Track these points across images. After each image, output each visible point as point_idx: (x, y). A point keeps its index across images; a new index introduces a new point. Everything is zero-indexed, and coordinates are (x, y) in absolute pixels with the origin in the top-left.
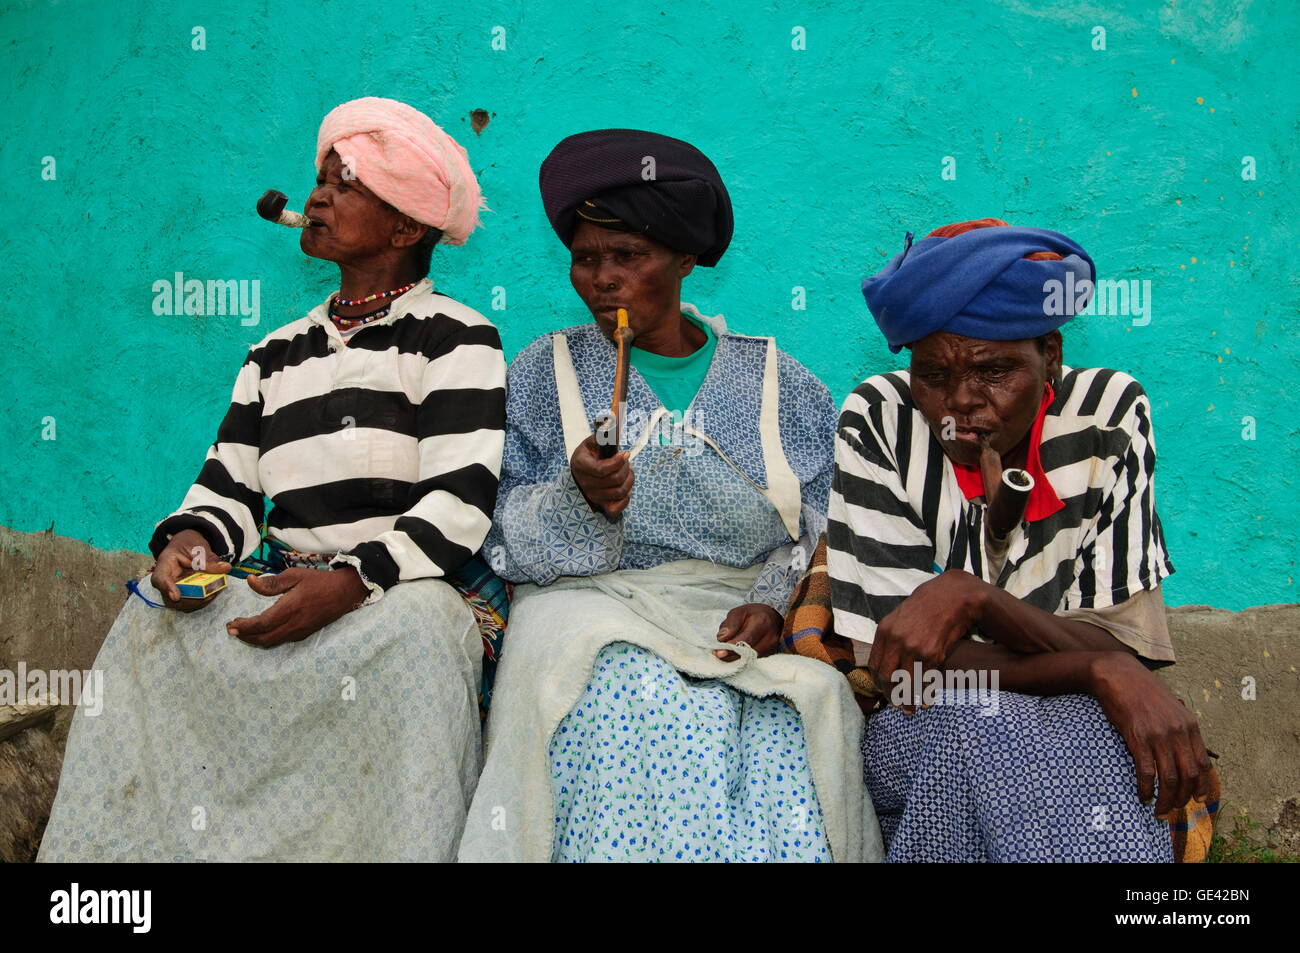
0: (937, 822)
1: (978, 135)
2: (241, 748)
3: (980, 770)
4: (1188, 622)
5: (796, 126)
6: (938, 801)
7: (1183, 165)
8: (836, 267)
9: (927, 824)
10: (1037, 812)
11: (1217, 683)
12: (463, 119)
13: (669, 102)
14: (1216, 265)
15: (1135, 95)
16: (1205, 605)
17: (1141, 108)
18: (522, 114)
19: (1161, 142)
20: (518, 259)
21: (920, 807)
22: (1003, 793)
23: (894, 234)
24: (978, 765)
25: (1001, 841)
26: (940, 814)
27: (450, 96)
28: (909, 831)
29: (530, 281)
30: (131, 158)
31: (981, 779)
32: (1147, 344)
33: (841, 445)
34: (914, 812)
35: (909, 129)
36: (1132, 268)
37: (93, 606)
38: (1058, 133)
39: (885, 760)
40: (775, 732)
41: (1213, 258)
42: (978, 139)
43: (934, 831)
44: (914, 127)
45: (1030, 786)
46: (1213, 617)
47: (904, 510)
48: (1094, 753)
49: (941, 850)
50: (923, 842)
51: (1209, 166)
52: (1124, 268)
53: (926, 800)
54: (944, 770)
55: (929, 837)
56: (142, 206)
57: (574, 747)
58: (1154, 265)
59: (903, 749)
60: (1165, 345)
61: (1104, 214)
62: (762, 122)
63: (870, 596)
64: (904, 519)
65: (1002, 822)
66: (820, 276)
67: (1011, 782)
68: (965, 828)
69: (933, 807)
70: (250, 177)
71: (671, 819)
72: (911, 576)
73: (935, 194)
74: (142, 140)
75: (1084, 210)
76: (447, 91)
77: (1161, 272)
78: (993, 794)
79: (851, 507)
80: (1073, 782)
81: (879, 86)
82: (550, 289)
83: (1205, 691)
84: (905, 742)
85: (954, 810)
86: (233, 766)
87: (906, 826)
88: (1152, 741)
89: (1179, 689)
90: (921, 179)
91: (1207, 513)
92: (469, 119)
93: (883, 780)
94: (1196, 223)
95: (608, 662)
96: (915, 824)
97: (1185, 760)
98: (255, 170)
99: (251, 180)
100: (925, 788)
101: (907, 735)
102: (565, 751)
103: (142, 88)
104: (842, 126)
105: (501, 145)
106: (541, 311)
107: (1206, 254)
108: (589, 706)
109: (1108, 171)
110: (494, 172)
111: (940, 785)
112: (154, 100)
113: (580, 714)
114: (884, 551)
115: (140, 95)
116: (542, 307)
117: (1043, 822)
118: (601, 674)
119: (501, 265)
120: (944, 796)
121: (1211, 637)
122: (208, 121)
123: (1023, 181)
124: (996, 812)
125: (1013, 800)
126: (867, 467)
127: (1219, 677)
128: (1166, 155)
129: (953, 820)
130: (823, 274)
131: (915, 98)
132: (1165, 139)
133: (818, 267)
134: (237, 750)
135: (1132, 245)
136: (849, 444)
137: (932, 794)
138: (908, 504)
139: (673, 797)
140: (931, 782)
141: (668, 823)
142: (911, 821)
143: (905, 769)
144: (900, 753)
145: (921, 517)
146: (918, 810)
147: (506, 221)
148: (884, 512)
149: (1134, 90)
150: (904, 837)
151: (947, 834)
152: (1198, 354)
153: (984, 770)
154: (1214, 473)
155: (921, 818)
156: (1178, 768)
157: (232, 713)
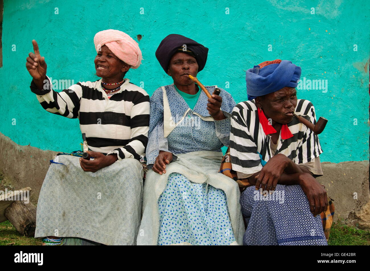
0: (259, 219)
1: (269, 40)
2: (91, 201)
3: (270, 205)
4: (325, 166)
5: (222, 38)
6: (260, 213)
7: (322, 48)
8: (233, 75)
9: (257, 219)
10: (285, 217)
11: (332, 182)
12: (135, 37)
13: (189, 32)
14: (331, 74)
15: (310, 30)
16: (329, 162)
17: (311, 33)
18: (150, 35)
19: (317, 42)
20: (150, 73)
21: (255, 215)
22: (276, 211)
23: (247, 66)
24: (269, 204)
25: (276, 224)
26: (260, 216)
27: (132, 31)
28: (252, 221)
29: (153, 79)
30: (49, 48)
31: (270, 207)
32: (313, 94)
33: (232, 120)
34: (253, 216)
35: (251, 39)
36: (310, 74)
37: (40, 165)
38: (290, 39)
39: (246, 203)
40: (218, 196)
41: (331, 72)
42: (269, 41)
43: (259, 221)
44: (253, 38)
45: (283, 210)
46: (331, 165)
47: (249, 137)
48: (300, 201)
49: (261, 226)
50: (256, 224)
51: (329, 48)
52: (307, 74)
53: (256, 213)
54: (261, 205)
55: (258, 223)
56: (52, 61)
57: (164, 201)
58: (315, 74)
59: (250, 200)
60: (318, 94)
61: (302, 60)
62: (213, 37)
63: (241, 160)
64: (250, 140)
65: (276, 219)
66: (228, 77)
67: (278, 208)
68: (267, 220)
69: (258, 215)
70: (80, 53)
71: (191, 219)
72: (251, 155)
73: (258, 56)
74: (52, 44)
75: (297, 59)
76: (131, 30)
77: (317, 76)
78: (274, 212)
79: (235, 136)
80: (294, 209)
81: (243, 27)
82: (158, 81)
83: (329, 184)
84: (251, 198)
85: (264, 216)
86: (89, 206)
87: (251, 220)
88: (314, 197)
89: (322, 183)
90: (254, 52)
91: (329, 138)
92: (137, 37)
93: (246, 209)
94: (326, 63)
95: (172, 178)
96: (254, 220)
97: (322, 202)
98: (81, 51)
99: (81, 53)
100: (256, 210)
101: (251, 196)
102: (162, 202)
103: (52, 30)
104: (234, 38)
105: (145, 44)
106: (156, 87)
107: (328, 71)
108: (168, 190)
109: (303, 49)
110: (143, 51)
111: (260, 209)
112: (55, 33)
113: (165, 192)
114: (244, 148)
115: (52, 32)
116: (156, 86)
117: (287, 219)
118: (170, 181)
119: (145, 75)
120: (261, 212)
121: (331, 170)
122: (69, 39)
123: (281, 52)
124: (274, 216)
125: (279, 213)
126: (239, 126)
127: (333, 180)
128: (318, 45)
129: (264, 218)
130: (229, 76)
131: (253, 31)
132: (318, 41)
133: (228, 75)
134: (90, 202)
135: (310, 68)
136: (235, 120)
137: (258, 211)
138: (250, 136)
139: (191, 214)
140: (258, 208)
141: (190, 220)
142: (253, 219)
143: (251, 205)
144: (250, 201)
145: (254, 139)
146: (254, 216)
147: (146, 64)
148: (244, 138)
149: (310, 28)
150: (251, 223)
151: (262, 222)
152: (327, 97)
153: (271, 205)
154: (331, 127)
155: (255, 218)
156: (320, 204)
157: (88, 192)
